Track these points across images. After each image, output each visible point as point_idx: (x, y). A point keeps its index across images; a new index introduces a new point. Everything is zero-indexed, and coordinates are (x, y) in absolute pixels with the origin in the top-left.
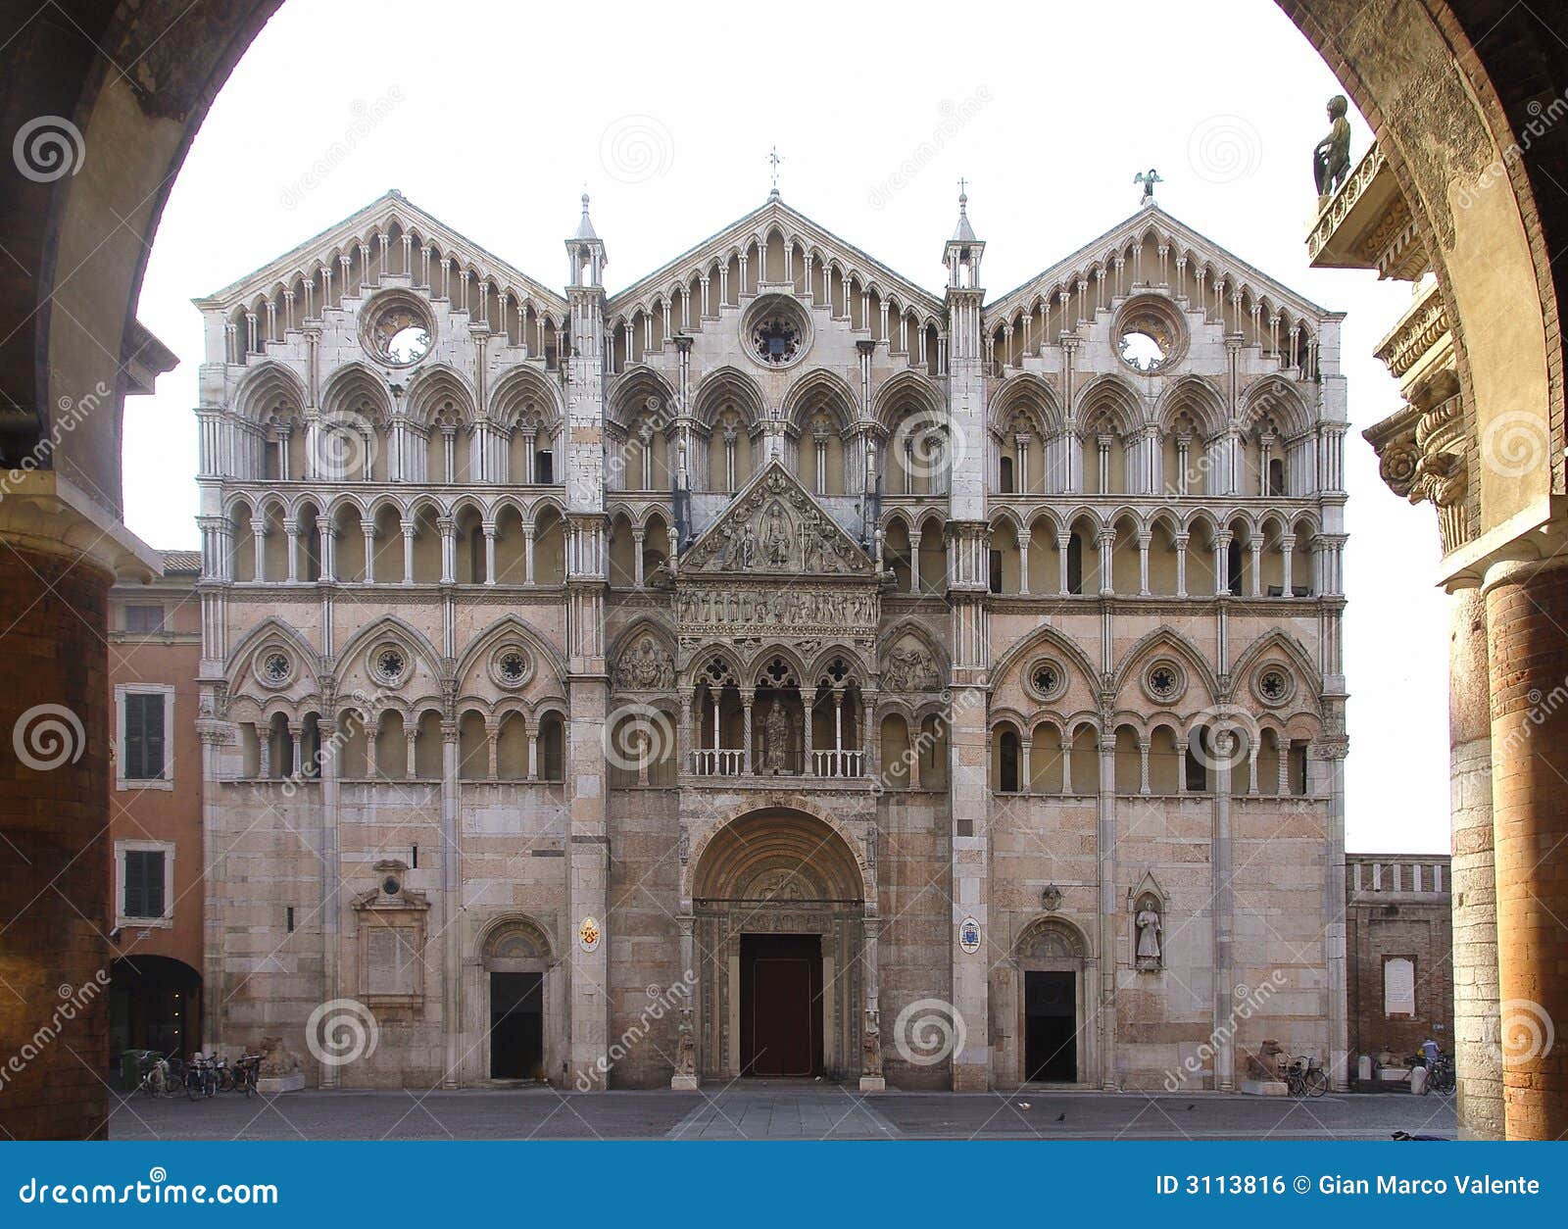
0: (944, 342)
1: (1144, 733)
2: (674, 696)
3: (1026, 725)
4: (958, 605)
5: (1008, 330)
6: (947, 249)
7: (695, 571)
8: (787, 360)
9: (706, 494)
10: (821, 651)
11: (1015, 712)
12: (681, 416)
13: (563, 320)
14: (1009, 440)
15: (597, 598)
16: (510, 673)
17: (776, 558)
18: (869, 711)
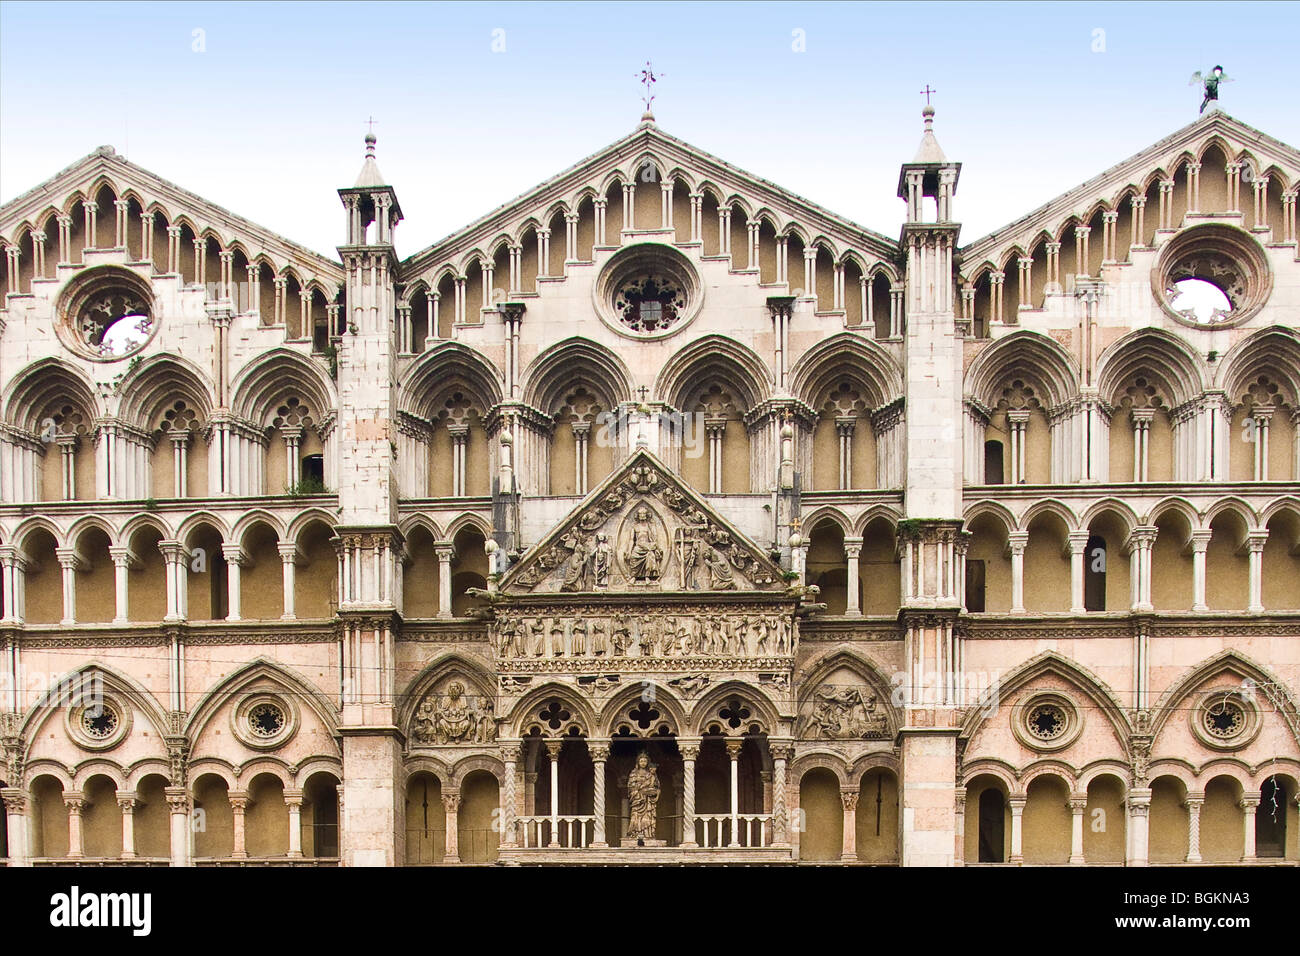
0: (900, 295)
1: (1195, 787)
2: (496, 753)
3: (1018, 779)
4: (916, 628)
5: (998, 277)
6: (903, 175)
7: (524, 593)
8: (665, 327)
9: (543, 498)
10: (708, 690)
11: (1001, 763)
12: (506, 401)
13: (337, 291)
14: (999, 419)
15: (382, 632)
16: (263, 729)
17: (641, 572)
18: (780, 765)
